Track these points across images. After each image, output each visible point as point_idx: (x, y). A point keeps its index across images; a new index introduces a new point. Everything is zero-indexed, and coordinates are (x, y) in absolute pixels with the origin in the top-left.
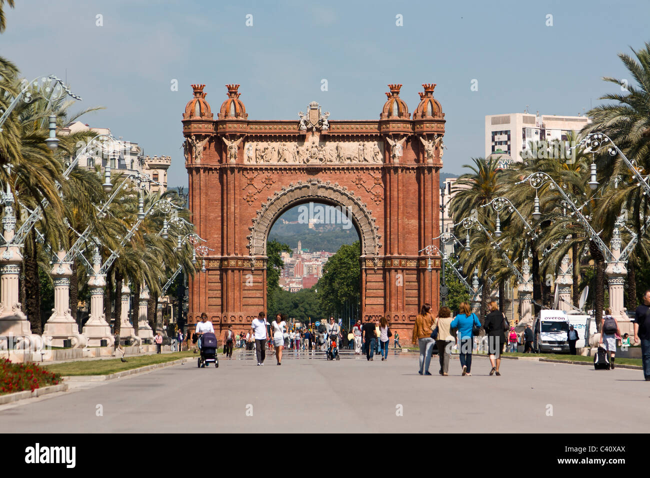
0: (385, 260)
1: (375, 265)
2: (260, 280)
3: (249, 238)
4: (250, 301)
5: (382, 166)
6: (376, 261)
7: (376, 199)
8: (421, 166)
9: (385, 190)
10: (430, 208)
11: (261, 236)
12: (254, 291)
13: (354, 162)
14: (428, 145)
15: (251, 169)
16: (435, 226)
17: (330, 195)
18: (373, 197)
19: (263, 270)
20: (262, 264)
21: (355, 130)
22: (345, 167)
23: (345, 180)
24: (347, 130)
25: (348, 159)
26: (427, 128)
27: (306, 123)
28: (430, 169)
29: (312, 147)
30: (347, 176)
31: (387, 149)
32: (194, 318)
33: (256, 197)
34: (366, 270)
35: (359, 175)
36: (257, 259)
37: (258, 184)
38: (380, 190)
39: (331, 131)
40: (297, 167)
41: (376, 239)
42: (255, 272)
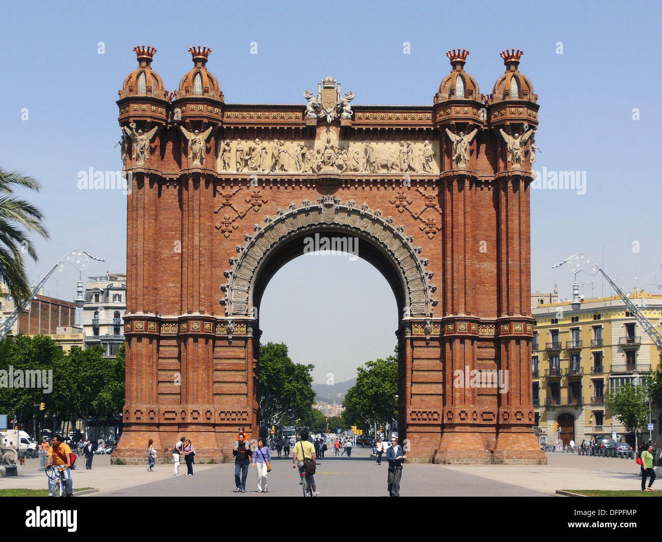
0: (443, 323)
1: (427, 332)
2: (243, 355)
3: (224, 290)
4: (226, 388)
5: (438, 178)
6: (429, 326)
7: (427, 229)
8: (501, 175)
9: (443, 215)
10: (516, 242)
11: (244, 286)
12: (233, 373)
13: (393, 172)
14: (513, 142)
15: (228, 181)
16: (524, 269)
17: (355, 222)
18: (422, 226)
19: (246, 339)
20: (244, 329)
21: (394, 121)
22: (379, 179)
23: (379, 200)
24: (382, 121)
25: (382, 166)
26: (511, 113)
27: (317, 109)
28: (516, 179)
29: (326, 148)
30: (381, 193)
31: (445, 150)
32: (132, 413)
33: (235, 224)
34: (412, 340)
35: (401, 191)
36: (237, 322)
37: (240, 205)
38: (434, 216)
39: (357, 121)
40: (301, 179)
41: (429, 291)
42: (234, 343)
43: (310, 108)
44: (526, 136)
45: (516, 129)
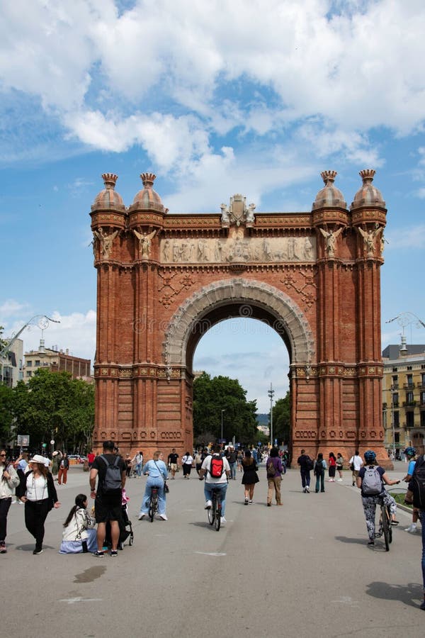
0: (318, 368)
1: (307, 374)
2: (177, 392)
3: (164, 345)
4: (166, 415)
5: (314, 264)
6: (309, 370)
7: (308, 301)
8: (359, 260)
9: (318, 290)
10: (370, 308)
11: (178, 343)
12: (171, 404)
13: (282, 260)
14: (368, 237)
15: (168, 268)
16: (376, 328)
17: (257, 296)
18: (304, 298)
19: (180, 380)
20: (179, 374)
21: (283, 224)
22: (273, 265)
23: (273, 280)
25: (276, 256)
26: (366, 215)
27: (229, 215)
28: (370, 263)
29: (236, 244)
30: (275, 275)
31: (320, 243)
32: (99, 434)
33: (173, 299)
34: (296, 380)
35: (289, 274)
36: (174, 369)
37: (175, 285)
38: (311, 291)
39: (257, 225)
40: (218, 266)
41: (309, 346)
42: (171, 383)
43: (225, 216)
44: (377, 232)
45: (370, 227)
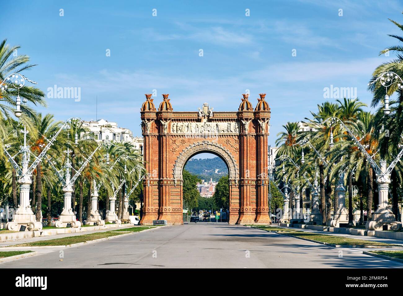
0: (240, 181)
1: (236, 183)
2: (179, 191)
4: (174, 201)
5: (239, 134)
6: (236, 181)
8: (258, 134)
9: (240, 146)
11: (180, 169)
12: (176, 196)
13: (225, 132)
14: (262, 123)
15: (174, 136)
17: (213, 148)
18: (235, 149)
19: (181, 186)
20: (180, 183)
21: (226, 116)
22: (221, 135)
23: (221, 141)
24: (222, 117)
25: (222, 131)
26: (261, 115)
27: (202, 113)
28: (263, 135)
29: (205, 125)
30: (222, 139)
31: (241, 126)
32: (146, 209)
33: (176, 149)
34: (231, 186)
35: (228, 138)
36: (178, 180)
37: (178, 143)
38: (238, 146)
39: (214, 117)
42: (176, 187)
43: (200, 113)
44: (266, 122)
45: (263, 120)
